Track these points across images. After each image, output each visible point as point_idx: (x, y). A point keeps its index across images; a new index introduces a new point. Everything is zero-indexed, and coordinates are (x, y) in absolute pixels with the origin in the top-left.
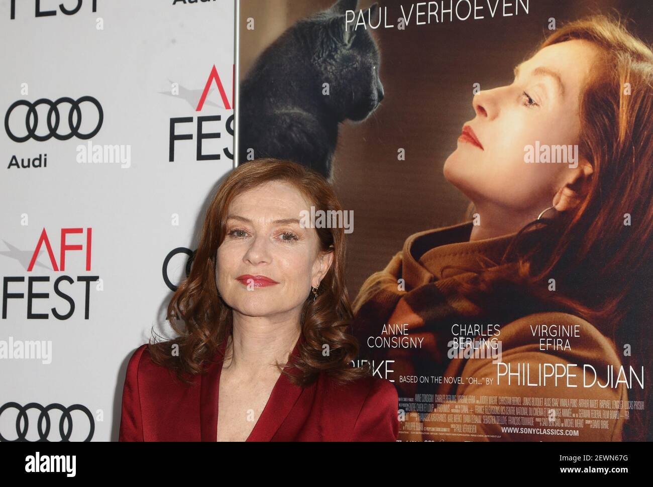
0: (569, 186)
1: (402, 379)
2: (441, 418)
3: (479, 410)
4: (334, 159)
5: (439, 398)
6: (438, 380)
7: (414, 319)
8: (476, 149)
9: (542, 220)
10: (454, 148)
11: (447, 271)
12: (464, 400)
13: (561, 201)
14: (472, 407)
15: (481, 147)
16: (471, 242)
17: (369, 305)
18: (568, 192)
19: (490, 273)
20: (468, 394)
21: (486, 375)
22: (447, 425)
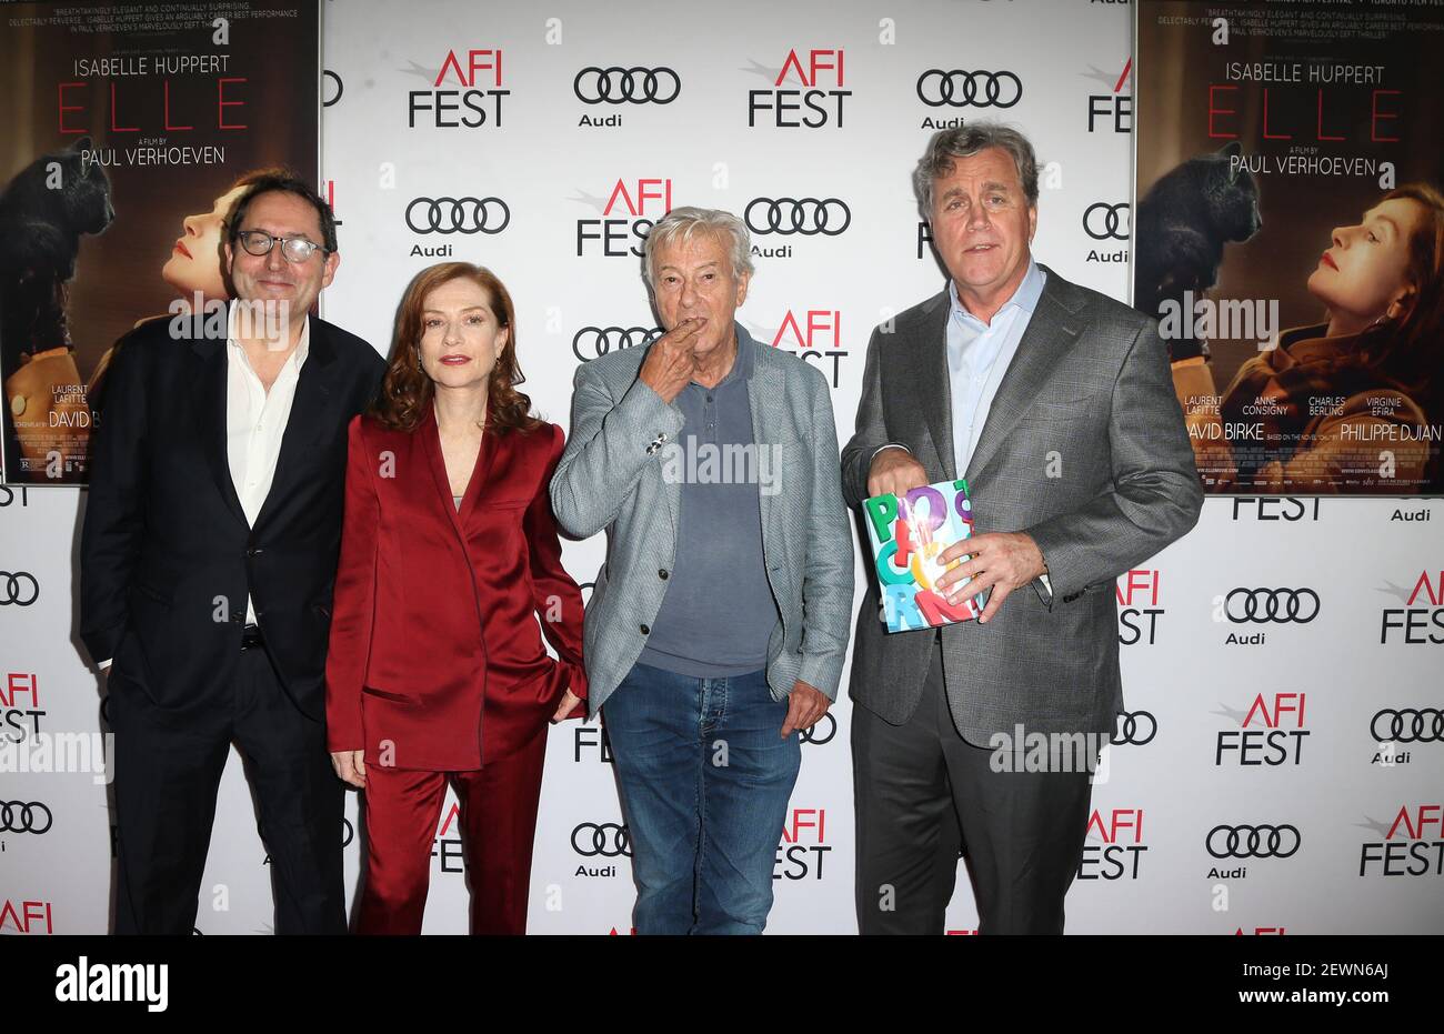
1: (1269, 437)
2: (1299, 465)
3: (1326, 458)
5: (1297, 450)
6: (1297, 437)
7: (1281, 393)
10: (1317, 268)
11: (1308, 359)
12: (1316, 451)
14: (1321, 456)
15: (1336, 268)
16: (1327, 337)
19: (1340, 361)
20: (1321, 446)
21: (1334, 433)
22: (1302, 469)
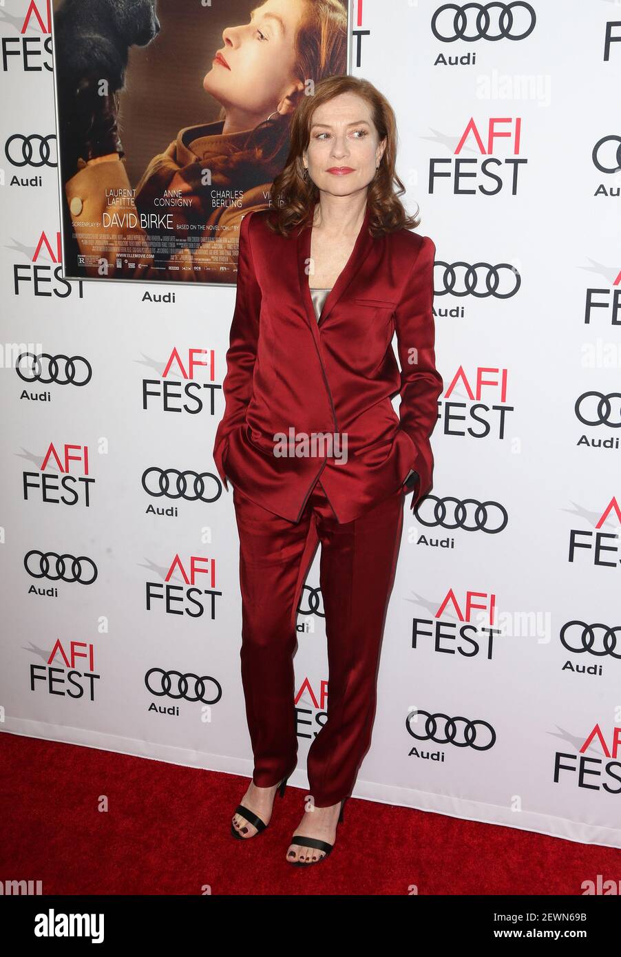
0: (288, 98)
1: (179, 227)
2: (205, 252)
3: (230, 247)
4: (126, 73)
5: (203, 239)
6: (202, 227)
7: (186, 187)
8: (226, 70)
9: (270, 121)
11: (207, 155)
12: (220, 240)
13: (283, 108)
14: (225, 245)
15: (229, 69)
16: (223, 134)
17: (154, 178)
18: (287, 102)
19: (236, 156)
20: (224, 236)
21: (234, 224)
22: (209, 257)
